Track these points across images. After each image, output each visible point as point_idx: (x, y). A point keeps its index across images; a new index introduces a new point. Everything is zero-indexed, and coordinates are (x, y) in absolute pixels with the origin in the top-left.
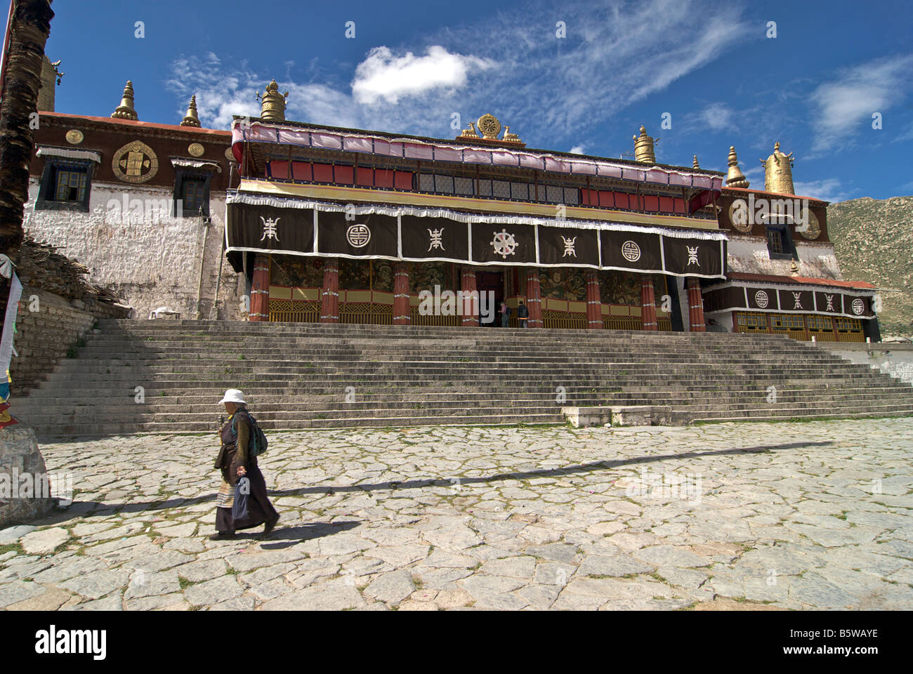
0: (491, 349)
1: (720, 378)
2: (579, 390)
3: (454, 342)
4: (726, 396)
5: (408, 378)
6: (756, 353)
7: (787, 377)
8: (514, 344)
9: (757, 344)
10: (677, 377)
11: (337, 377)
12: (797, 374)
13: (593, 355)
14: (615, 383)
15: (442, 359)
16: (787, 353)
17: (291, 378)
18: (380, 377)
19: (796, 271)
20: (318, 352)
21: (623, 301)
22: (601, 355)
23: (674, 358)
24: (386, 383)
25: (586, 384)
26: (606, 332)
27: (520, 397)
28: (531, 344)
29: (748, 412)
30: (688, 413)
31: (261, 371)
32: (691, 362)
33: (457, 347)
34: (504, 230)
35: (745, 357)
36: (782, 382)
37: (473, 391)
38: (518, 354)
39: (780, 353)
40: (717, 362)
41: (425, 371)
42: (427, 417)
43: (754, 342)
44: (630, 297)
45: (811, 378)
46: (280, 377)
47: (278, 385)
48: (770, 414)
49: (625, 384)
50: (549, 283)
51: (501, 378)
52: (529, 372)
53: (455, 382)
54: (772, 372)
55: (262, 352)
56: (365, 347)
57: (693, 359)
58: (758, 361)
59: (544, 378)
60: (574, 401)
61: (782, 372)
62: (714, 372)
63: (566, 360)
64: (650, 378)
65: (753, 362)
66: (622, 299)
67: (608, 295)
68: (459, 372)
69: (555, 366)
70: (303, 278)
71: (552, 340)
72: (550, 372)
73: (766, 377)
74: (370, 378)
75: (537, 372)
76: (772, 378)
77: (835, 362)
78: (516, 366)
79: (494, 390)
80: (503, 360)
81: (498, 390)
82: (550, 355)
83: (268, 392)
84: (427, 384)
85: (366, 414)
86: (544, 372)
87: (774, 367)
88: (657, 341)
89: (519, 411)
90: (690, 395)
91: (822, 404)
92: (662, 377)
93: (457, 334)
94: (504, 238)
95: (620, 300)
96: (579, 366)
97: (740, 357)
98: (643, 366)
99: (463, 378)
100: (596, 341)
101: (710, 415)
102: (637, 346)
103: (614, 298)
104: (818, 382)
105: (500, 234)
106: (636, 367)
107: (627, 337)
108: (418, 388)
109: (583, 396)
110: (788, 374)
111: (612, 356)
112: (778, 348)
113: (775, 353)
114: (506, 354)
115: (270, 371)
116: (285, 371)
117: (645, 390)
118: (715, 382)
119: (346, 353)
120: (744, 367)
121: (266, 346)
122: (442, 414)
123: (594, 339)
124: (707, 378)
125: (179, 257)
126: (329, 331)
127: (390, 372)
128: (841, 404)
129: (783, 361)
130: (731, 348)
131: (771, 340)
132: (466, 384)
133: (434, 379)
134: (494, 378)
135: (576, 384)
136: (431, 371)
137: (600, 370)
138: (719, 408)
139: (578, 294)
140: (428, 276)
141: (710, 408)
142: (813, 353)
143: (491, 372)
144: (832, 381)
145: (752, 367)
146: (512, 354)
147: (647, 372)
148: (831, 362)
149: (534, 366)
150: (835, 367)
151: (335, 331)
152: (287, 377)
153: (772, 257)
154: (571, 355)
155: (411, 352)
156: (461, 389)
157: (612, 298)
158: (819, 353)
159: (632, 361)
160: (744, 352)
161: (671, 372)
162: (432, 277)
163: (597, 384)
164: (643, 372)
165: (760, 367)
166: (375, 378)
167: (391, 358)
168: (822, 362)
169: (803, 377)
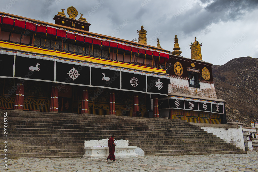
3: (42, 120)
6: (172, 127)
9: (173, 123)
10: (138, 137)
13: (105, 127)
16: (184, 127)
19: (197, 93)
22: (108, 127)
23: (138, 128)
29: (161, 151)
36: (178, 139)
39: (181, 127)
40: (156, 130)
45: (189, 138)
48: (169, 152)
51: (62, 136)
57: (146, 129)
58: (172, 131)
59: (81, 136)
62: (153, 135)
63: (93, 129)
65: (169, 131)
69: (87, 131)
73: (173, 137)
77: (201, 132)
79: (58, 142)
82: (87, 126)
91: (190, 148)
93: (46, 116)
97: (165, 129)
104: (192, 139)
118: (152, 139)
120: (165, 133)
124: (150, 137)
129: (181, 131)
142: (194, 128)
144: (197, 139)
145: (168, 133)
147: (126, 134)
150: (200, 134)
154: (96, 126)
155: (21, 123)
158: (196, 128)
159: (121, 130)
160: (167, 127)
165: (171, 133)
168: (196, 132)
169: (187, 138)
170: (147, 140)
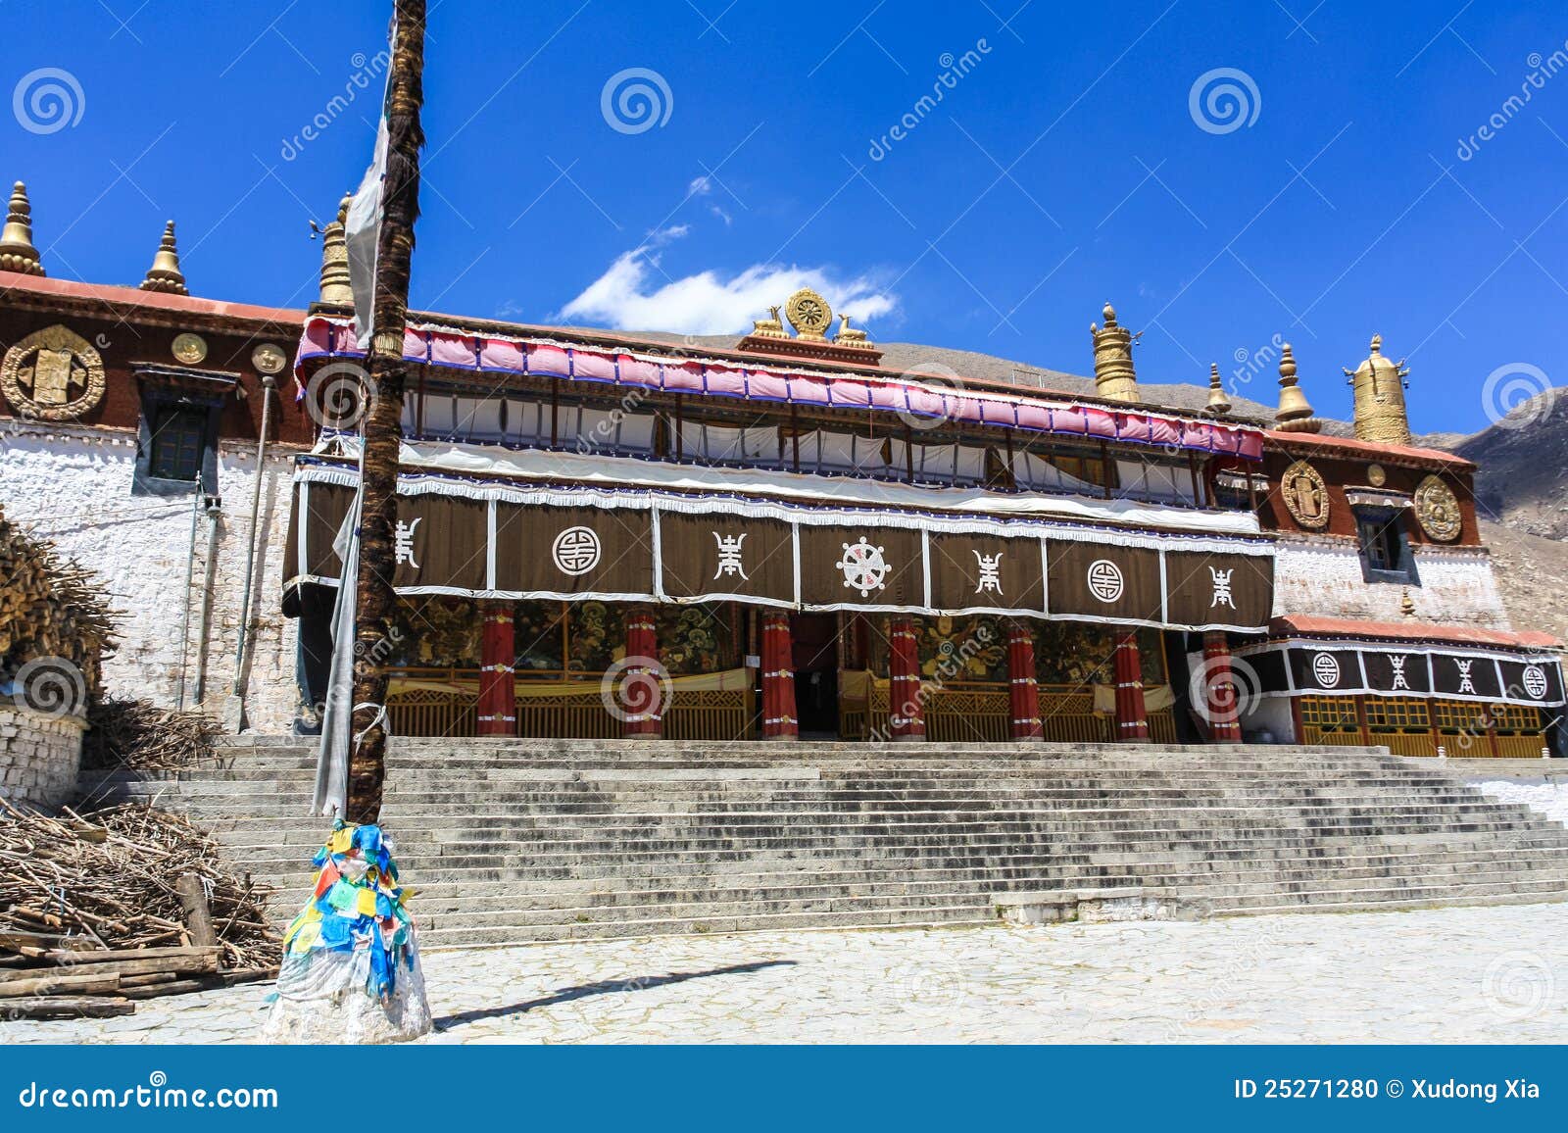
0: (848, 786)
1: (1261, 834)
2: (1016, 861)
3: (781, 773)
4: (1270, 868)
5: (714, 845)
6: (1327, 784)
7: (1379, 832)
8: (890, 775)
9: (1330, 766)
10: (1185, 835)
11: (587, 846)
12: (1398, 824)
13: (1034, 795)
14: (1079, 848)
15: (763, 807)
16: (1383, 783)
17: (504, 848)
18: (663, 845)
19: (1410, 612)
20: (535, 798)
21: (1078, 674)
22: (1047, 795)
23: (1179, 797)
24: (676, 856)
25: (1028, 850)
26: (1054, 747)
27: (916, 877)
28: (921, 775)
29: (1306, 896)
30: (1204, 898)
31: (448, 837)
32: (1211, 804)
33: (787, 784)
34: (863, 540)
35: (1308, 793)
36: (1369, 841)
37: (832, 866)
38: (900, 796)
39: (1369, 783)
40: (1257, 803)
41: (741, 832)
42: (764, 915)
43: (1326, 762)
44: (1090, 665)
45: (1420, 832)
46: (485, 848)
47: (485, 862)
48: (1344, 898)
49: (1095, 848)
50: (931, 637)
51: (877, 842)
52: (925, 830)
53: (797, 851)
54: (1353, 821)
55: (432, 799)
56: (618, 786)
57: (1213, 798)
58: (1330, 800)
59: (952, 841)
60: (1011, 882)
61: (1369, 821)
62: (1250, 823)
63: (986, 806)
64: (1140, 837)
65: (1320, 802)
66: (1076, 669)
67: (1049, 661)
68: (801, 831)
69: (969, 818)
70: (422, 630)
71: (957, 766)
72: (961, 829)
73: (1341, 832)
74: (645, 847)
75: (941, 830)
76: (1353, 832)
77: (1469, 799)
78: (900, 819)
79: (867, 865)
80: (874, 807)
81: (876, 864)
82: (959, 795)
83: (472, 876)
84: (749, 856)
85: (659, 913)
86: (951, 829)
87: (1356, 812)
88: (1147, 766)
89: (919, 901)
90: (1208, 867)
91: (1433, 879)
92: (1159, 834)
93: (782, 757)
94: (864, 555)
95: (1071, 672)
96: (1012, 817)
97: (1298, 793)
98: (1125, 815)
99: (810, 843)
100: (1037, 765)
101: (1241, 902)
102: (1113, 775)
103: (1059, 667)
104: (1431, 838)
105: (855, 547)
106: (1113, 815)
107: (1094, 757)
108: (737, 865)
109: (1026, 873)
110: (1382, 824)
111: (1070, 795)
112: (1368, 774)
113: (1361, 783)
114: (878, 796)
115: (463, 835)
116: (489, 835)
117: (1130, 859)
118: (1251, 843)
119: (586, 799)
120: (1304, 813)
121: (435, 787)
122: (788, 909)
123: (1033, 762)
124: (1238, 834)
125: (153, 585)
126: (539, 755)
127: (678, 832)
128: (1466, 880)
129: (1375, 800)
130: (1281, 775)
131: (1356, 758)
132: (817, 854)
133: (759, 845)
134: (864, 842)
135: (1010, 850)
136: (751, 832)
137: (1051, 825)
138: (1258, 890)
139: (989, 660)
140: (681, 624)
141: (1242, 889)
142: (1431, 783)
143: (857, 830)
144: (1460, 836)
145: (1318, 812)
146: (889, 796)
147: (1132, 825)
148: (1462, 799)
149: (933, 818)
150: (1465, 810)
151: (551, 754)
152: (497, 847)
153: (1369, 579)
154: (995, 795)
155: (706, 794)
156: (809, 864)
157: (1055, 667)
158: (1441, 782)
159: (1105, 804)
160: (1305, 783)
161: (1175, 824)
162: (691, 626)
163: (1047, 849)
164: (1125, 826)
165: (1331, 812)
166: (655, 846)
167: (672, 807)
168: (1444, 800)
169: (1407, 830)
170: (1231, 848)
